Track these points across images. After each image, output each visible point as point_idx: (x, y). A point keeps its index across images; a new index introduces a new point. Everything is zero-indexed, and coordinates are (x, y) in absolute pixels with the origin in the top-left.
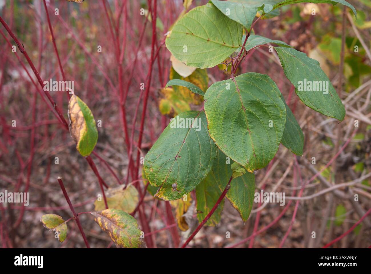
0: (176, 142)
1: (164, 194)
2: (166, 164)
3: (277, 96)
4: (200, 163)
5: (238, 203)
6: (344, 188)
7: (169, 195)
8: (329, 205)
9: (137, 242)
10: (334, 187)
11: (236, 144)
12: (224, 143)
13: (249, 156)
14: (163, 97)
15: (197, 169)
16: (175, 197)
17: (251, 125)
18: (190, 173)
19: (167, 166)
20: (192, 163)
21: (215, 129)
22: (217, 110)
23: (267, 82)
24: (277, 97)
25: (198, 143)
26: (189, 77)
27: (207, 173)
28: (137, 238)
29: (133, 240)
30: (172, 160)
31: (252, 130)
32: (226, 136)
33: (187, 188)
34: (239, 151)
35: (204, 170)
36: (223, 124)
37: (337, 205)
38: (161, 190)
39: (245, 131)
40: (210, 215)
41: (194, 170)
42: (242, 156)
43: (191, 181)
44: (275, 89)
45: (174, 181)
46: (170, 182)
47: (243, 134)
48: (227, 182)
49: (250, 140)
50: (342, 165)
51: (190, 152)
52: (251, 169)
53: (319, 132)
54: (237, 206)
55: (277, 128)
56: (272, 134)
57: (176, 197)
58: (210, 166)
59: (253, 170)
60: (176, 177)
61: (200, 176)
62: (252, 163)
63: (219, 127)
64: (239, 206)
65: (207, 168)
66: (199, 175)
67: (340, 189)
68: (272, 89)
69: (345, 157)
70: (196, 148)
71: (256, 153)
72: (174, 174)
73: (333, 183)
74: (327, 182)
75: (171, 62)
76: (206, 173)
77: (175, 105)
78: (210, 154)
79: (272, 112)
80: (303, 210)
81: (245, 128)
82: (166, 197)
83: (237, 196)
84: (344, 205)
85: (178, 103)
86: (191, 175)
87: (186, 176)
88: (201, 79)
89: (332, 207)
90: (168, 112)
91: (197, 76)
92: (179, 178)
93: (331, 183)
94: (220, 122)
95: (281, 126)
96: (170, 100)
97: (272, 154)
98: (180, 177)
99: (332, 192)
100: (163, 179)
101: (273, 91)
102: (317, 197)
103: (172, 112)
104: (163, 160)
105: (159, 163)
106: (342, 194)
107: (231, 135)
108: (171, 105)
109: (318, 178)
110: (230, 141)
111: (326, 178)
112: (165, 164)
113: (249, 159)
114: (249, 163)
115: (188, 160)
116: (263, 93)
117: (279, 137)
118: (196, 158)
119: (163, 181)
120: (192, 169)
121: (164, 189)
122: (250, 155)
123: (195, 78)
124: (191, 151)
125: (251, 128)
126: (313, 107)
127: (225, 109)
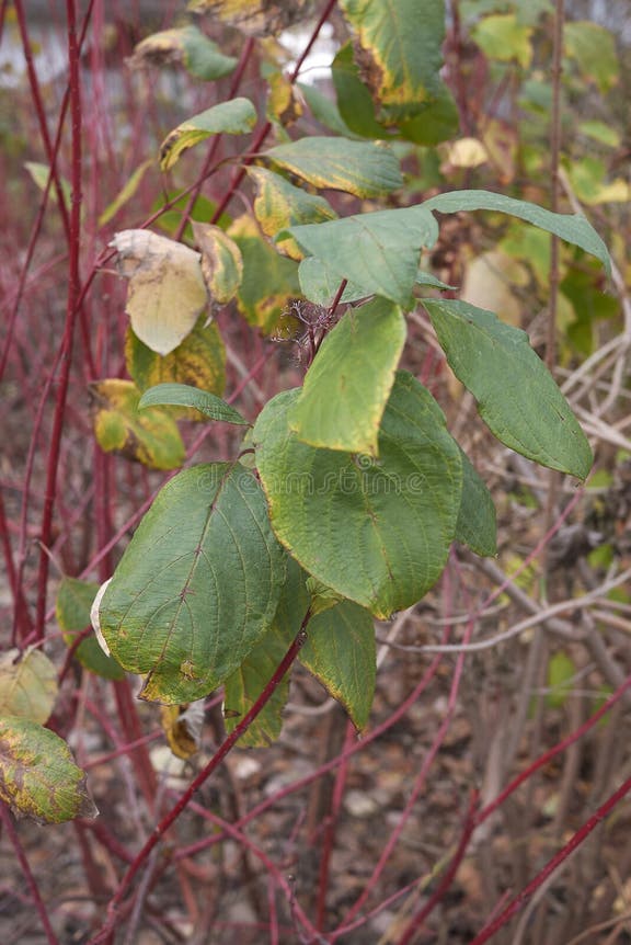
0: (180, 553)
1: (162, 689)
2: (158, 616)
3: (437, 424)
4: (247, 601)
5: (341, 683)
6: (570, 612)
7: (175, 691)
8: (532, 656)
9: (70, 798)
10: (547, 611)
11: (342, 551)
12: (313, 550)
13: (376, 580)
14: (103, 406)
15: (239, 618)
16: (190, 696)
17: (377, 502)
18: (223, 630)
19: (164, 618)
20: (227, 604)
21: (286, 519)
22: (288, 468)
23: (409, 389)
24: (436, 428)
25: (235, 550)
26: (176, 352)
27: (265, 624)
28: (71, 788)
29: (61, 793)
30: (174, 603)
31: (379, 513)
32: (315, 534)
33: (220, 670)
34: (350, 569)
35: (257, 617)
36: (305, 504)
37: (553, 653)
38: (153, 682)
39: (362, 516)
40: (254, 712)
41: (233, 622)
42: (360, 580)
43: (227, 650)
44: (429, 406)
45: (183, 655)
46: (173, 661)
47: (359, 524)
48: (300, 625)
49: (377, 537)
50: (561, 553)
51: (218, 576)
52: (384, 613)
53: (502, 472)
54: (339, 691)
55: (441, 504)
56: (430, 521)
57: (194, 694)
58: (272, 606)
59: (389, 613)
60: (188, 646)
61: (248, 633)
62: (386, 597)
63: (296, 511)
64: (343, 690)
65: (264, 611)
66: (246, 633)
67: (561, 616)
68: (423, 408)
69: (567, 533)
70: (233, 563)
71: (395, 571)
72: (184, 639)
73: (544, 602)
74: (529, 600)
75: (129, 316)
76: (263, 624)
77: (137, 423)
78: (270, 576)
79: (427, 465)
80: (471, 677)
81: (361, 509)
82: (168, 697)
83: (335, 664)
84: (569, 653)
85: (144, 420)
86: (224, 635)
87: (214, 641)
88: (206, 354)
89: (538, 662)
90: (121, 445)
91: (195, 348)
92: (196, 645)
93: (538, 601)
94: (298, 498)
95: (451, 499)
96: (121, 411)
97: (433, 572)
98: (198, 644)
99: (542, 624)
100: (154, 654)
101: (425, 413)
102: (506, 641)
103: (131, 442)
104: (152, 604)
105: (142, 612)
106: (565, 628)
107: (328, 529)
108: (126, 424)
109: (507, 592)
110: (328, 546)
111: (525, 590)
112: (158, 614)
113: (377, 588)
114: (379, 597)
115: (215, 598)
116: (402, 418)
117: (450, 527)
118: (234, 589)
119: (156, 658)
120: (228, 620)
121: (161, 676)
122: (379, 576)
123: (191, 351)
124: (220, 574)
125: (378, 508)
126: (522, 450)
127: (308, 465)
